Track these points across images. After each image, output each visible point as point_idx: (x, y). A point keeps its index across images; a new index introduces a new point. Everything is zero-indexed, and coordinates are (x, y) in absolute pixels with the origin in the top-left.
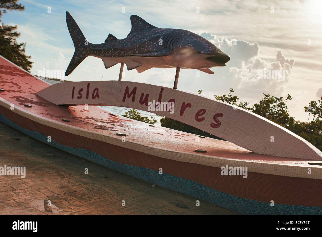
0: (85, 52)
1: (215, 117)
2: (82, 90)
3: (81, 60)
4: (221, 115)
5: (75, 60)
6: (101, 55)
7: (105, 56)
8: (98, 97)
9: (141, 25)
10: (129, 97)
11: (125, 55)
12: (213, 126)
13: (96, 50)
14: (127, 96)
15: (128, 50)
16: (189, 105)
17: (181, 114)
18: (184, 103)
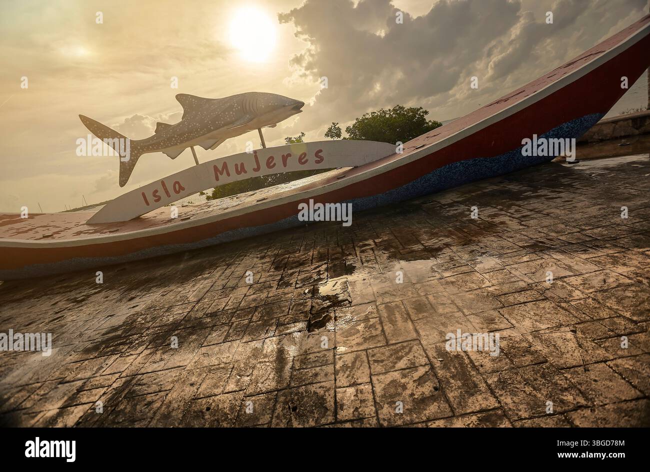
0: (136, 152)
1: (317, 155)
2: (156, 191)
3: (134, 163)
4: (321, 151)
5: (127, 165)
6: (160, 148)
7: (167, 147)
8: (183, 189)
9: (194, 101)
10: (221, 174)
11: (197, 136)
12: (317, 162)
13: (151, 145)
14: (219, 174)
15: (199, 130)
16: (289, 155)
17: (285, 165)
18: (283, 156)
